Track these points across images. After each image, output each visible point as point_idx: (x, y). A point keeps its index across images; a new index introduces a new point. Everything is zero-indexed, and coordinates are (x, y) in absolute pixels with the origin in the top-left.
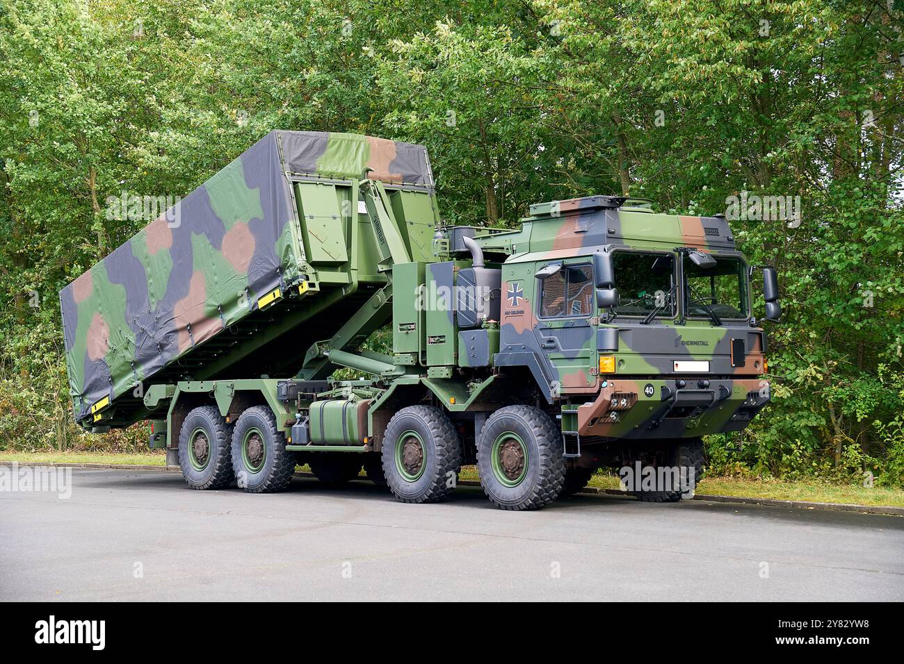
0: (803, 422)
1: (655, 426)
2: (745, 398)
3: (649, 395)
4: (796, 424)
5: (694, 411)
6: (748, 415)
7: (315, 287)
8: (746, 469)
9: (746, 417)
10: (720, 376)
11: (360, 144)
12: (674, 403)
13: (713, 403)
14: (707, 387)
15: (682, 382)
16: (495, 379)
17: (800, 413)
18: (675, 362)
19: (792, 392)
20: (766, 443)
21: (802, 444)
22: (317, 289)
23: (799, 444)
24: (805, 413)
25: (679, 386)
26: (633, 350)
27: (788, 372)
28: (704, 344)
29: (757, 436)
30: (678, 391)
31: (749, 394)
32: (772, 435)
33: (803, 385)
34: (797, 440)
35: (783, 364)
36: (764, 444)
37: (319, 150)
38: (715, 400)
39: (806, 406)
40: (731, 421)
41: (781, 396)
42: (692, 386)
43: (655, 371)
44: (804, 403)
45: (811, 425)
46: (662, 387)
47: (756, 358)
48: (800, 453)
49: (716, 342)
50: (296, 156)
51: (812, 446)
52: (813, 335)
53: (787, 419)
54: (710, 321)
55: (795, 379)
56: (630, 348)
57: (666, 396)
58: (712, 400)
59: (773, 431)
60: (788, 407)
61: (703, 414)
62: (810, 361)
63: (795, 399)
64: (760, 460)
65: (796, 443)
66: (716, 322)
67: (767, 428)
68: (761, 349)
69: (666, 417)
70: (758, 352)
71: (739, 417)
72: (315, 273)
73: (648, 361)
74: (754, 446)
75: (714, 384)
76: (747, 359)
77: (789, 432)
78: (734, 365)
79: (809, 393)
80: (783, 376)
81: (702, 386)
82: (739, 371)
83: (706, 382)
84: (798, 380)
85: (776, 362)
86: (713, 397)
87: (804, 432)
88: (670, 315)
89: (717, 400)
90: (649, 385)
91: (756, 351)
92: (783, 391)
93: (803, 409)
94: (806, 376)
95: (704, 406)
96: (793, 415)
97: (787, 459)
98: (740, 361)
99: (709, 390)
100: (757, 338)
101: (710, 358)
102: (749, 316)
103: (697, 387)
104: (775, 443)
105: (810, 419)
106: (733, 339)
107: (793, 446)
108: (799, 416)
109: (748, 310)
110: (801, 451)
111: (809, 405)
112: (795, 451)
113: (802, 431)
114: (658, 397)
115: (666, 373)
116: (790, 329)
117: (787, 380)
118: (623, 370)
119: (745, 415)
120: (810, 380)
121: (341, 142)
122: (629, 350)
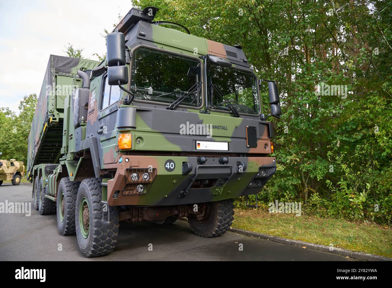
0: (290, 183)
1: (183, 196)
2: (258, 171)
3: (170, 170)
4: (287, 183)
5: (217, 183)
6: (260, 183)
7: (56, 120)
8: (263, 205)
9: (260, 185)
10: (238, 155)
11: (95, 64)
12: (196, 177)
13: (231, 175)
14: (227, 162)
15: (203, 159)
16: (83, 159)
17: (288, 178)
18: (198, 142)
19: (285, 168)
20: (273, 192)
21: (290, 193)
22: (57, 120)
23: (288, 193)
24: (291, 178)
25: (200, 162)
26: (152, 128)
27: (282, 158)
28: (224, 128)
29: (268, 189)
30: (199, 166)
31: (260, 168)
32: (276, 188)
33: (290, 164)
34: (287, 191)
35: (279, 154)
36: (272, 193)
37: (73, 64)
38: (233, 173)
39: (291, 174)
40: (248, 188)
41: (280, 170)
42: (213, 162)
43: (177, 148)
44: (290, 173)
45: (294, 184)
46: (183, 163)
47: (265, 142)
48: (289, 198)
49: (234, 127)
50: (60, 65)
51: (295, 194)
52: (294, 139)
53: (283, 180)
54: (230, 113)
55: (286, 161)
56: (150, 127)
57: (186, 170)
58: (231, 173)
59: (276, 187)
60: (282, 175)
61: (225, 185)
62: (293, 152)
63: (286, 171)
64: (270, 201)
65: (287, 193)
66: (235, 114)
67: (273, 185)
68: (269, 135)
69: (191, 188)
70: (267, 137)
71: (254, 185)
72: (58, 114)
73: (168, 139)
74: (267, 194)
75: (232, 161)
76: (259, 142)
77: (283, 187)
78: (248, 146)
79: (293, 168)
80: (280, 160)
81: (222, 162)
82: (252, 151)
83: (225, 159)
84: (288, 161)
85: (277, 154)
86: (231, 171)
87: (291, 188)
88: (196, 106)
89: (234, 173)
90: (170, 161)
91: (265, 136)
92: (280, 167)
93: (289, 175)
94: (291, 159)
95: (225, 178)
96: (285, 179)
97: (283, 200)
98: (253, 144)
99: (228, 165)
100: (266, 128)
101: (229, 140)
102: (260, 113)
103: (218, 163)
104: (276, 192)
105: (293, 180)
106: (248, 126)
107: (285, 194)
108: (288, 179)
109: (259, 110)
110: (289, 197)
111: (292, 174)
112: (286, 197)
113: (290, 187)
114: (179, 171)
115: (188, 150)
116: (283, 137)
117: (282, 162)
118: (141, 147)
119: (259, 183)
120: (293, 161)
121: (86, 63)
122: (149, 129)
